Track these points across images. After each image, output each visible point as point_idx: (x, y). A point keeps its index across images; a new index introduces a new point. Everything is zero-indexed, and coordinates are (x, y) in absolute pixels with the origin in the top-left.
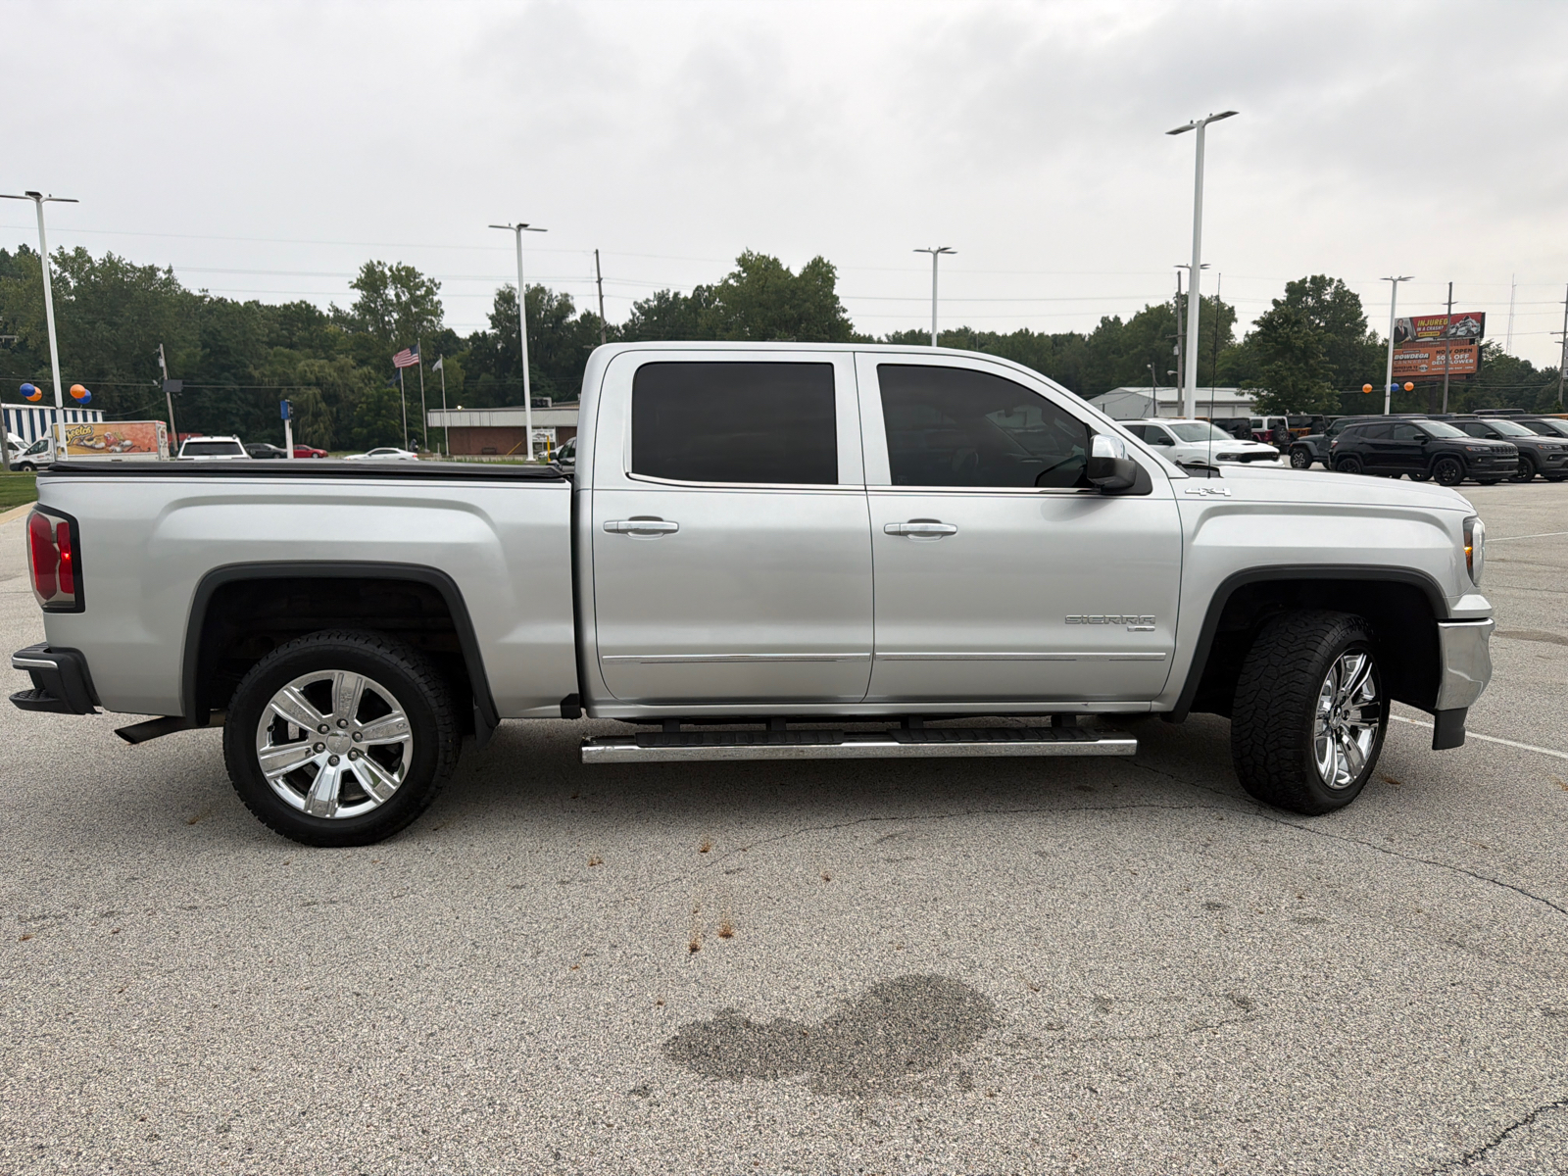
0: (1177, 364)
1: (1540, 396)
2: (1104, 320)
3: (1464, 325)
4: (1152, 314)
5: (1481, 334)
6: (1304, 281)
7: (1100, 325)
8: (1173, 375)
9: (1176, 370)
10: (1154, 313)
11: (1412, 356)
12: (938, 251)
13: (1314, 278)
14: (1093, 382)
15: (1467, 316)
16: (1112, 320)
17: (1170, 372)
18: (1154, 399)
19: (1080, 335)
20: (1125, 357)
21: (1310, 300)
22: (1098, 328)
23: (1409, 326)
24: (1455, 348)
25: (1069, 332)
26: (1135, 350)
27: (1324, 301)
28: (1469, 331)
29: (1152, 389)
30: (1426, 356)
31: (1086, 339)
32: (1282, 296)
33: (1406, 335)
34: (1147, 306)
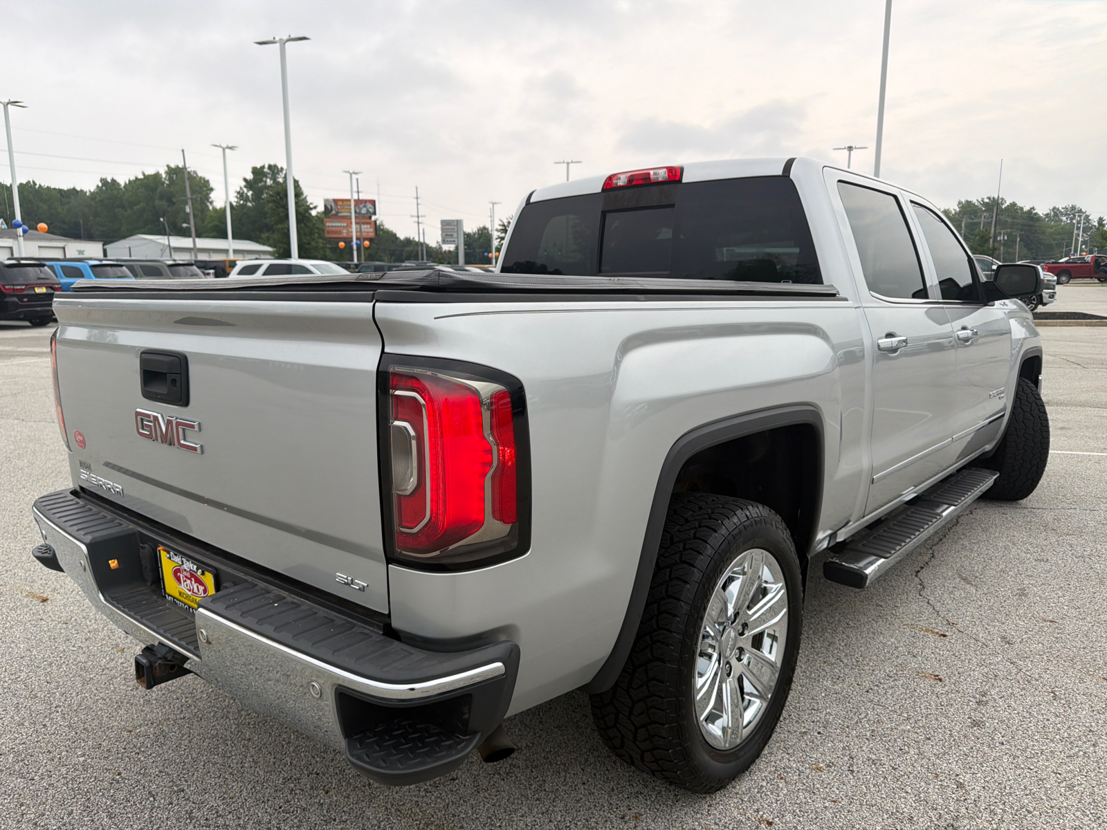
0: (189, 219)
1: (404, 254)
2: (104, 181)
3: (365, 206)
4: (148, 179)
5: (375, 213)
6: (263, 167)
7: (100, 185)
8: (187, 227)
9: (189, 223)
10: (150, 179)
11: (337, 224)
12: (8, 103)
13: (270, 167)
14: (103, 229)
15: (365, 201)
16: (110, 181)
17: (185, 225)
18: (169, 245)
19: (82, 191)
20: (129, 211)
21: (268, 180)
22: (98, 186)
23: (333, 205)
24: (362, 221)
25: (72, 187)
26: (138, 207)
27: (279, 182)
28: (368, 211)
29: (166, 237)
30: (345, 225)
31: (88, 194)
32: (250, 176)
33: (332, 210)
34: (144, 174)
